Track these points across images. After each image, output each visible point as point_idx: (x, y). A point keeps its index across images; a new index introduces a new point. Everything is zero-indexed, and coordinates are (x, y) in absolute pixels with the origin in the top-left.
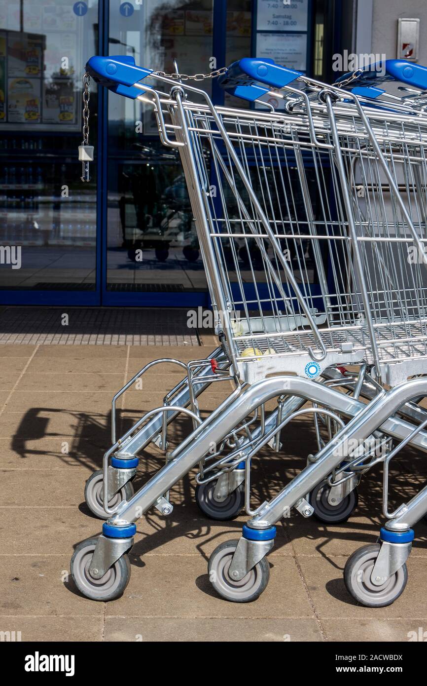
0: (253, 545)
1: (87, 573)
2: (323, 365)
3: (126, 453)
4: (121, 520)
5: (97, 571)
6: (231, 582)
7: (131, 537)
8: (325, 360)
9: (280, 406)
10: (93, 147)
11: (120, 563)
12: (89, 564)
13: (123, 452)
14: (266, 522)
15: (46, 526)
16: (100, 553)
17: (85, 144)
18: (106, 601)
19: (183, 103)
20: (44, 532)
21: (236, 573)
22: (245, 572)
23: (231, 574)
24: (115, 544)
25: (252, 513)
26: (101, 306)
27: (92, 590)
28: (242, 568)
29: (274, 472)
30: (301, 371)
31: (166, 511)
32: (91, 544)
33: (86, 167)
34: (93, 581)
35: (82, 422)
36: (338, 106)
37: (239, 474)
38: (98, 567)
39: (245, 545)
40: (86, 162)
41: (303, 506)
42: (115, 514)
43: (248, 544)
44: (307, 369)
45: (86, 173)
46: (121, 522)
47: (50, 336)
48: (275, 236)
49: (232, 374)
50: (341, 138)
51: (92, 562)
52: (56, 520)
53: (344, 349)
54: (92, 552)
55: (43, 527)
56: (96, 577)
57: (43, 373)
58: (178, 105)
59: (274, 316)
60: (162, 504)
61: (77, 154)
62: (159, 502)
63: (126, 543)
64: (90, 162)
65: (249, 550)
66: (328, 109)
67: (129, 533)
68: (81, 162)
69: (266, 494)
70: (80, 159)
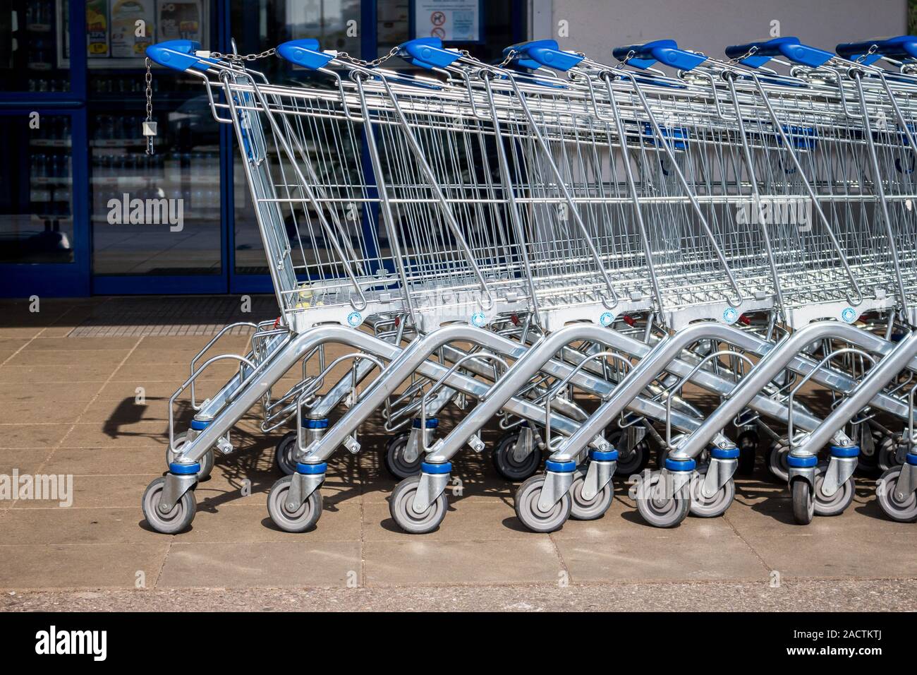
0: (306, 478)
1: (157, 509)
2: (364, 315)
3: (205, 415)
4: (185, 459)
5: (166, 507)
6: (288, 514)
7: (196, 474)
8: (365, 310)
9: (354, 366)
10: (156, 123)
11: (186, 497)
12: (158, 501)
13: (202, 415)
14: (317, 458)
15: (128, 488)
16: (168, 490)
17: (149, 121)
18: (174, 533)
19: (230, 84)
20: (126, 492)
21: (293, 505)
22: (299, 504)
23: (287, 507)
24: (181, 479)
25: (304, 450)
26: (228, 293)
27: (161, 524)
28: (296, 500)
29: (373, 445)
30: (344, 321)
31: (227, 450)
32: (160, 482)
33: (150, 141)
34: (163, 516)
35: (183, 408)
36: (368, 83)
37: (316, 434)
38: (166, 503)
39: (298, 479)
40: (150, 137)
41: (350, 443)
42: (181, 453)
43: (301, 478)
44: (350, 318)
45: (150, 146)
46: (186, 460)
47: (158, 328)
48: (317, 200)
49: (282, 324)
50: (371, 112)
51: (161, 498)
52: (139, 484)
53: (382, 299)
54: (160, 489)
55: (125, 489)
56: (165, 511)
57: (144, 364)
58: (226, 86)
59: (346, 278)
60: (223, 443)
61: (141, 129)
62: (220, 441)
63: (190, 479)
64: (153, 136)
65: (302, 484)
66: (358, 87)
67: (193, 470)
68: (145, 137)
69: (356, 461)
70: (144, 134)
